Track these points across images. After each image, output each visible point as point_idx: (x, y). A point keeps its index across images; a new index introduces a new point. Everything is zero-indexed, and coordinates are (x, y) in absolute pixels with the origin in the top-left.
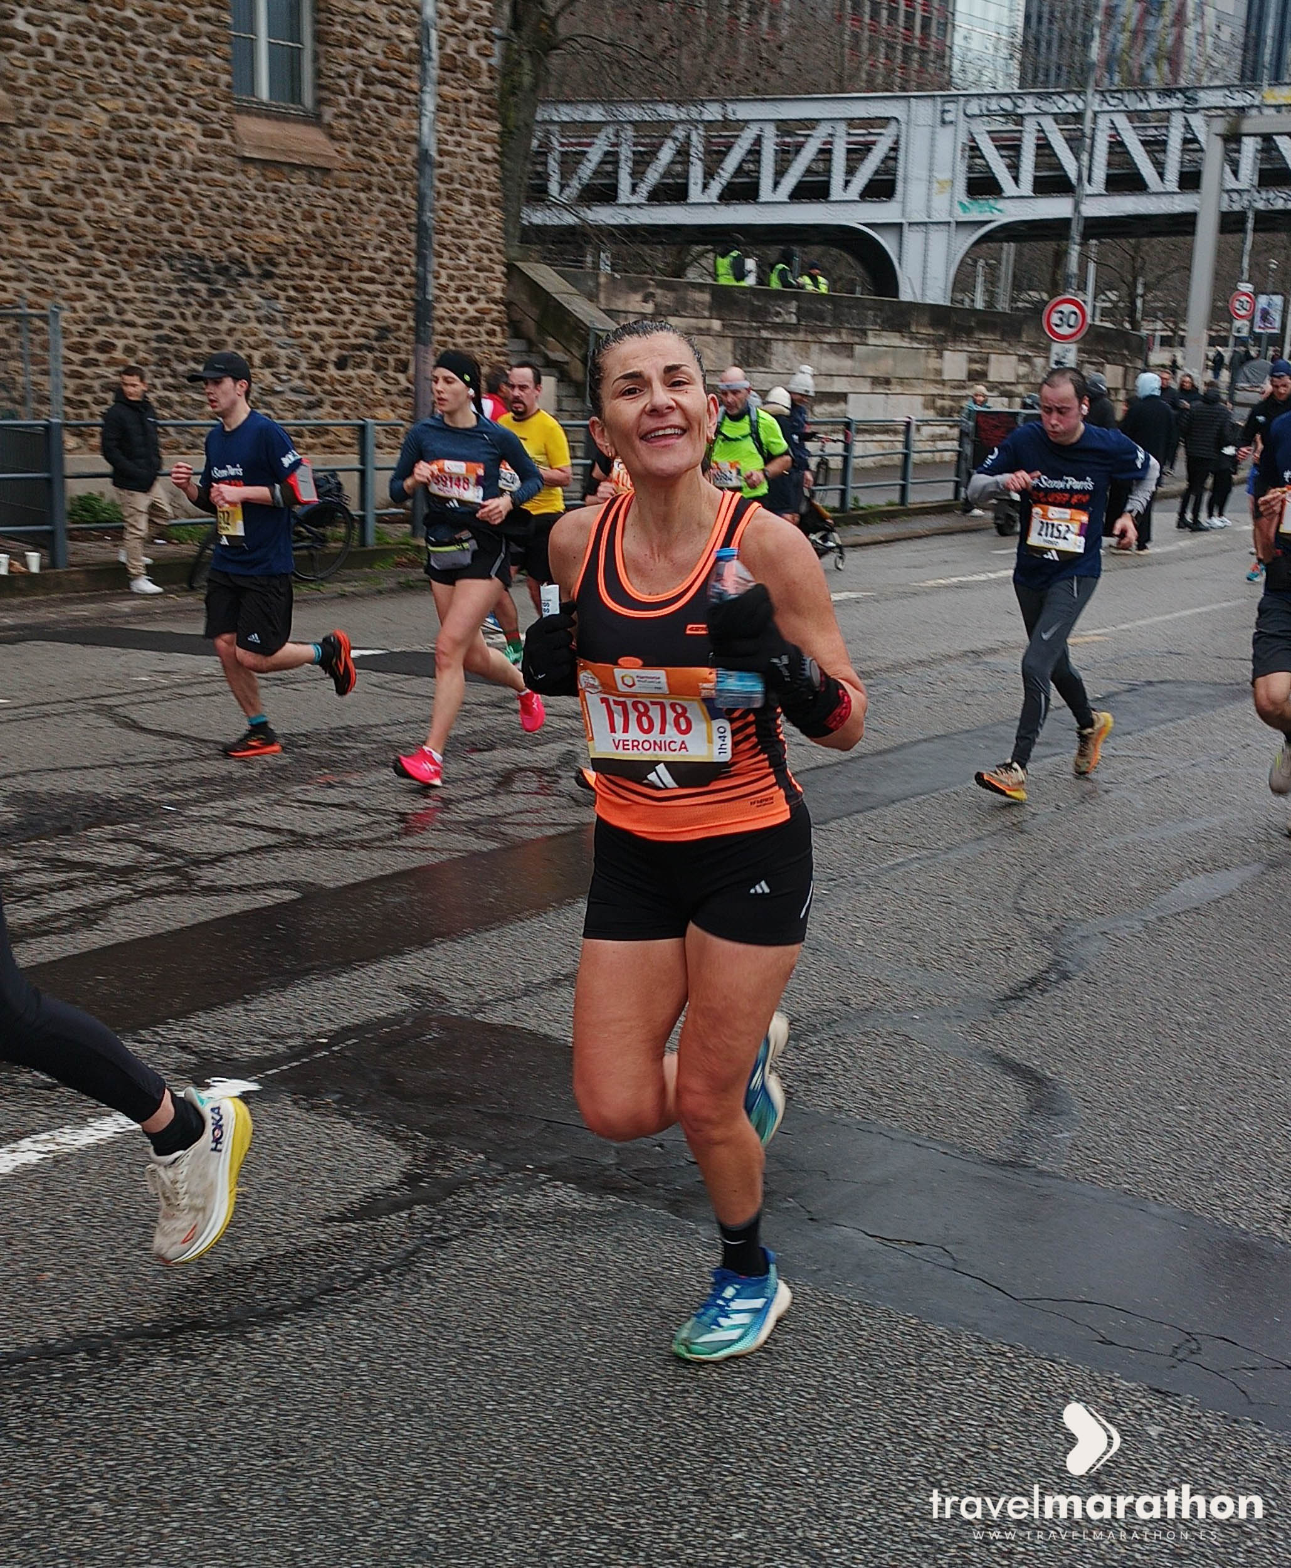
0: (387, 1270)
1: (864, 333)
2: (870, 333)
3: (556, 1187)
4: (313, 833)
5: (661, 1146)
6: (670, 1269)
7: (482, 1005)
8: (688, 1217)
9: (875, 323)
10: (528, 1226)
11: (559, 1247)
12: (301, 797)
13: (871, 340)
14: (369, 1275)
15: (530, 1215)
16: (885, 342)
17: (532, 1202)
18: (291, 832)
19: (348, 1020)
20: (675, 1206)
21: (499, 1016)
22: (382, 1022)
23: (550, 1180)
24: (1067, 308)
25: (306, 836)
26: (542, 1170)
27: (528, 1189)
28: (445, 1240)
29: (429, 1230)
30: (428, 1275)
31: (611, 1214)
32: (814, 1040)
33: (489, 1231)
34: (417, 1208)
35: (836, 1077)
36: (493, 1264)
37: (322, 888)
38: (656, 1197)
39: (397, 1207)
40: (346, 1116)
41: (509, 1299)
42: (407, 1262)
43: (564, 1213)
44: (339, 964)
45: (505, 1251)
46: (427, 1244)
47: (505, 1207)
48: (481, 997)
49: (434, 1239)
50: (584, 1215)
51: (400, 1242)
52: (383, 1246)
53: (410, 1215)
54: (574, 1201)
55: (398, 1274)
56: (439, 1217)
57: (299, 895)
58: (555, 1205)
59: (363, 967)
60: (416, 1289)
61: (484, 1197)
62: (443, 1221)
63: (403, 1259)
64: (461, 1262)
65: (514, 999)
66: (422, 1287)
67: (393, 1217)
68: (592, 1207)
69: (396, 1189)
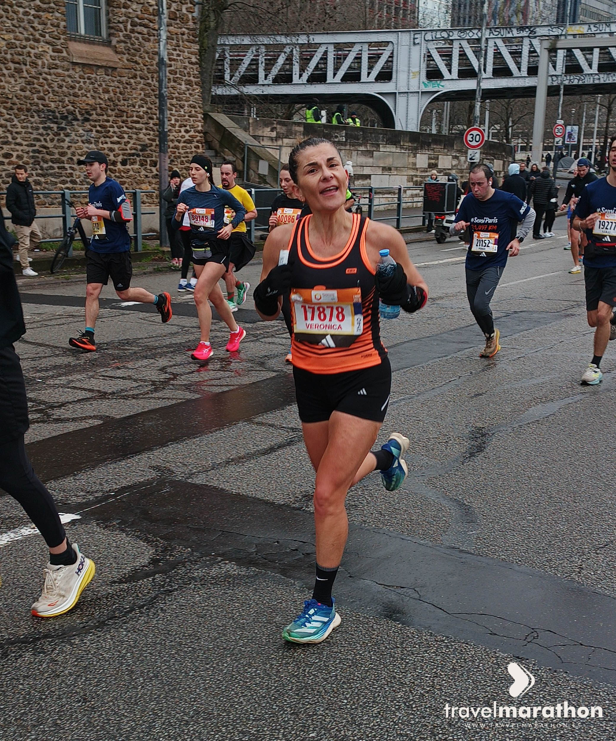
0: (143, 606)
1: (378, 145)
2: (381, 146)
3: (226, 564)
4: (110, 391)
5: (278, 542)
6: (281, 603)
7: (191, 475)
8: (289, 577)
9: (383, 141)
10: (211, 583)
11: (227, 593)
12: (104, 374)
13: (381, 149)
14: (132, 610)
15: (213, 578)
16: (388, 150)
17: (214, 571)
18: (99, 391)
19: (125, 483)
20: (284, 572)
21: (199, 480)
22: (141, 484)
23: (222, 560)
24: (475, 133)
25: (106, 393)
26: (218, 555)
27: (212, 565)
28: (171, 591)
29: (163, 586)
30: (162, 609)
31: (253, 577)
33: (192, 586)
34: (157, 576)
35: (364, 506)
36: (193, 603)
37: (113, 418)
38: (274, 568)
39: (147, 575)
40: (123, 530)
41: (201, 620)
42: (152, 603)
43: (230, 576)
44: (121, 456)
45: (200, 596)
46: (162, 594)
47: (200, 574)
48: (191, 470)
49: (165, 591)
50: (239, 577)
51: (148, 593)
52: (140, 595)
53: (153, 579)
54: (235, 571)
55: (147, 609)
56: (168, 580)
57: (102, 422)
58: (225, 572)
59: (133, 457)
60: (155, 616)
61: (190, 570)
62: (170, 582)
63: (150, 601)
64: (178, 602)
65: (207, 471)
66: (159, 615)
67: (145, 580)
68: (243, 573)
69: (147, 567)
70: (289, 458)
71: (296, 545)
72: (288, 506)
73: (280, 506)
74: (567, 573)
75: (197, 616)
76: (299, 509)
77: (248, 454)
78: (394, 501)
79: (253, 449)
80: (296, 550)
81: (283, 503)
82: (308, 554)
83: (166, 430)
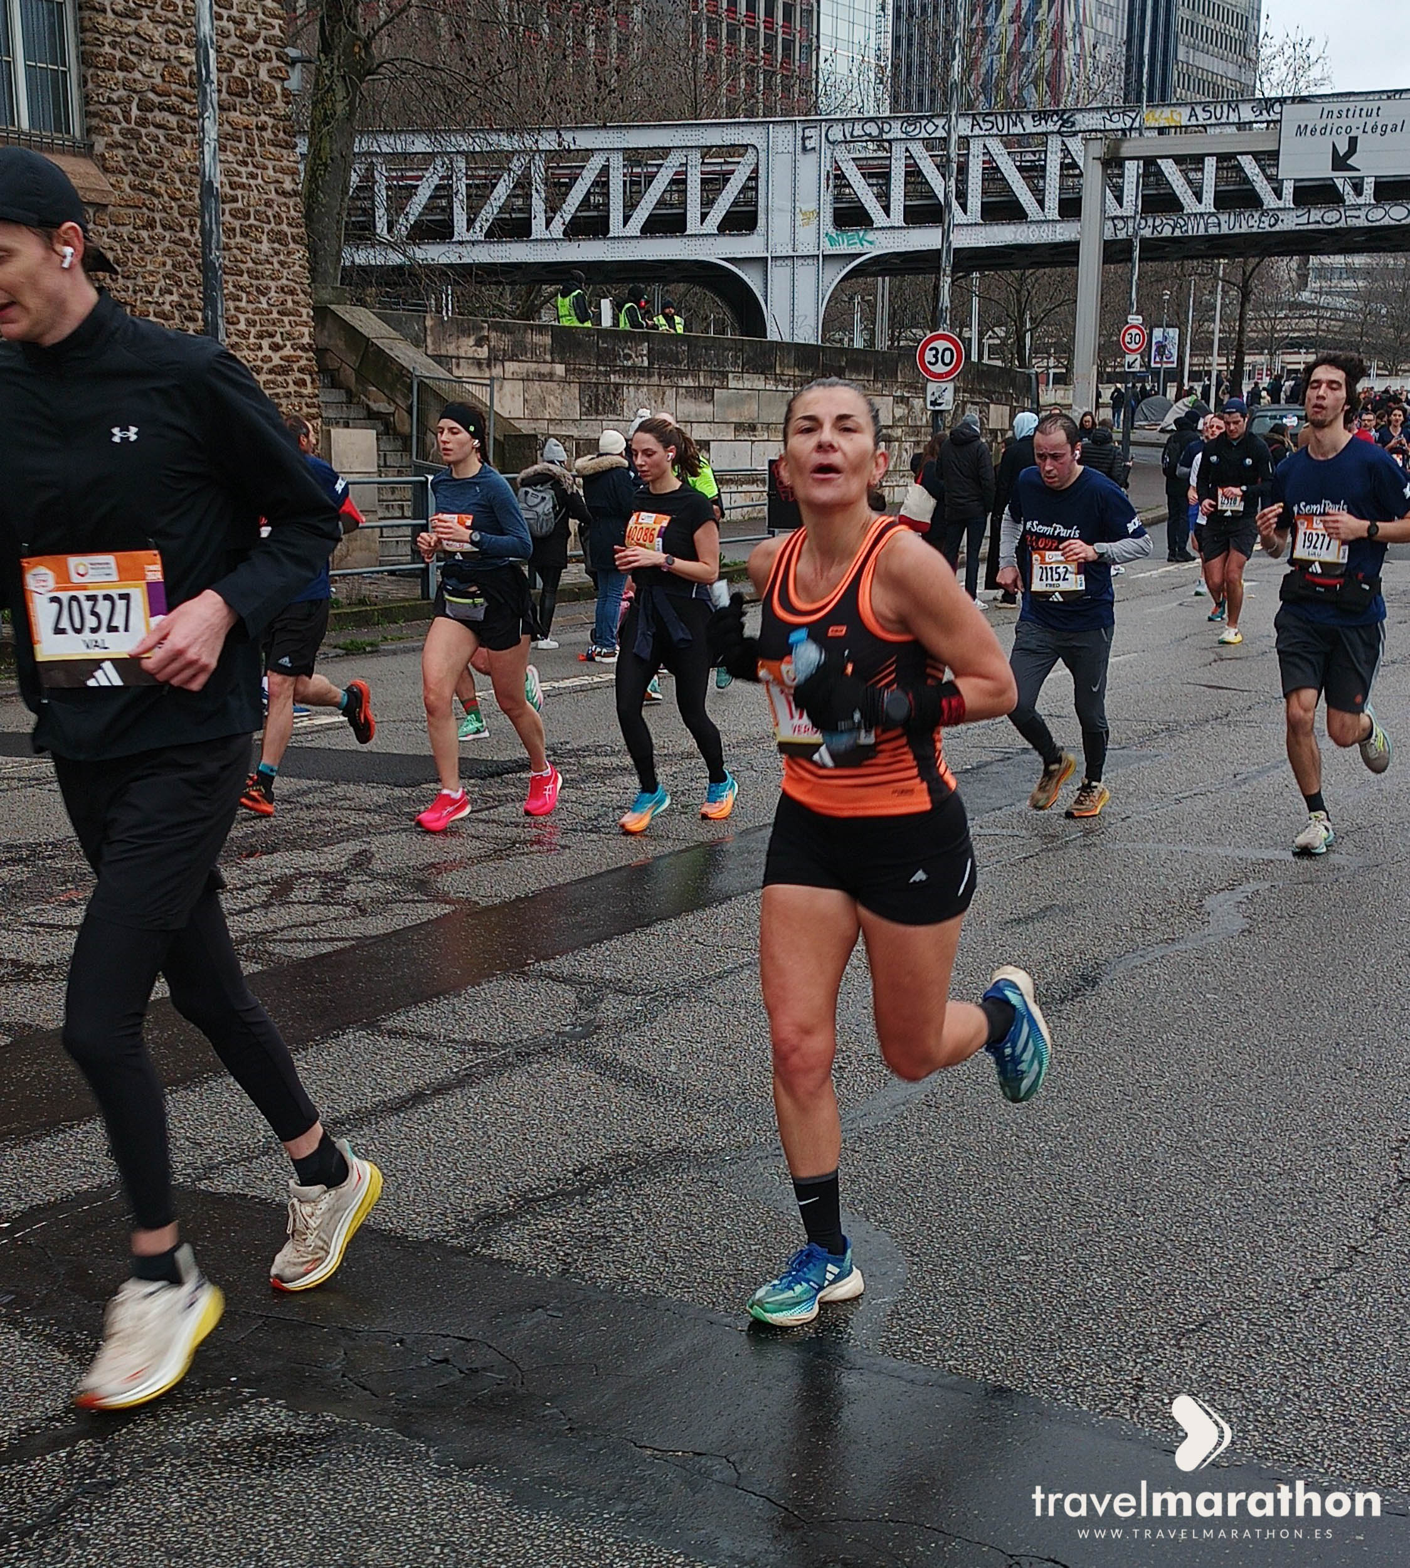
0: (29, 1532)
1: (725, 375)
2: (730, 375)
3: (262, 1405)
4: (42, 961)
5: (401, 1341)
6: (387, 1508)
7: (210, 1169)
8: (416, 1436)
9: (734, 364)
10: (216, 1461)
11: (252, 1488)
12: (33, 918)
13: (732, 383)
14: (2, 1541)
15: (222, 1445)
16: (748, 385)
17: (226, 1430)
18: (15, 963)
19: (40, 1196)
20: (406, 1424)
21: (223, 1185)
22: (82, 1197)
23: (253, 1396)
24: (941, 345)
25: (31, 967)
26: (246, 1382)
27: (225, 1410)
28: (110, 1485)
29: (92, 1473)
30: (78, 1536)
31: (324, 1439)
32: (604, 1194)
33: (165, 1469)
34: (82, 1443)
35: (626, 1238)
36: (164, 1515)
37: (39, 1029)
38: (383, 1412)
39: (55, 1444)
40: (15, 1323)
42: (53, 1520)
43: (267, 1439)
44: (43, 1125)
45: (182, 1497)
46: (85, 1493)
47: (193, 1436)
48: (211, 1158)
49: (95, 1485)
50: (290, 1441)
51: (51, 1492)
52: (29, 1499)
53: (70, 1455)
54: (281, 1424)
55: (40, 1537)
56: (107, 1455)
57: (9, 1040)
58: (256, 1429)
59: (71, 1127)
60: (59, 1557)
61: (168, 1425)
62: (110, 1460)
63: (51, 1516)
64: (124, 1516)
65: (249, 1159)
66: (68, 1553)
67: (48, 1458)
68: (301, 1430)
69: (60, 1420)
70: (458, 1119)
71: (446, 1348)
72: (441, 1244)
73: (420, 1244)
74: (1105, 1402)
75: (167, 1553)
76: (464, 1252)
77: (357, 1112)
78: (700, 1224)
79: (370, 1098)
80: (446, 1361)
81: (427, 1236)
82: (475, 1371)
83: (165, 1057)
